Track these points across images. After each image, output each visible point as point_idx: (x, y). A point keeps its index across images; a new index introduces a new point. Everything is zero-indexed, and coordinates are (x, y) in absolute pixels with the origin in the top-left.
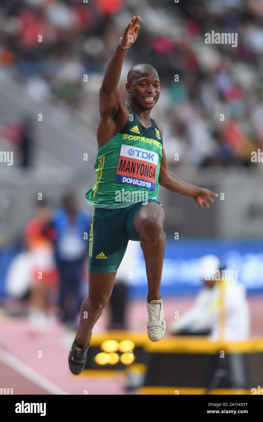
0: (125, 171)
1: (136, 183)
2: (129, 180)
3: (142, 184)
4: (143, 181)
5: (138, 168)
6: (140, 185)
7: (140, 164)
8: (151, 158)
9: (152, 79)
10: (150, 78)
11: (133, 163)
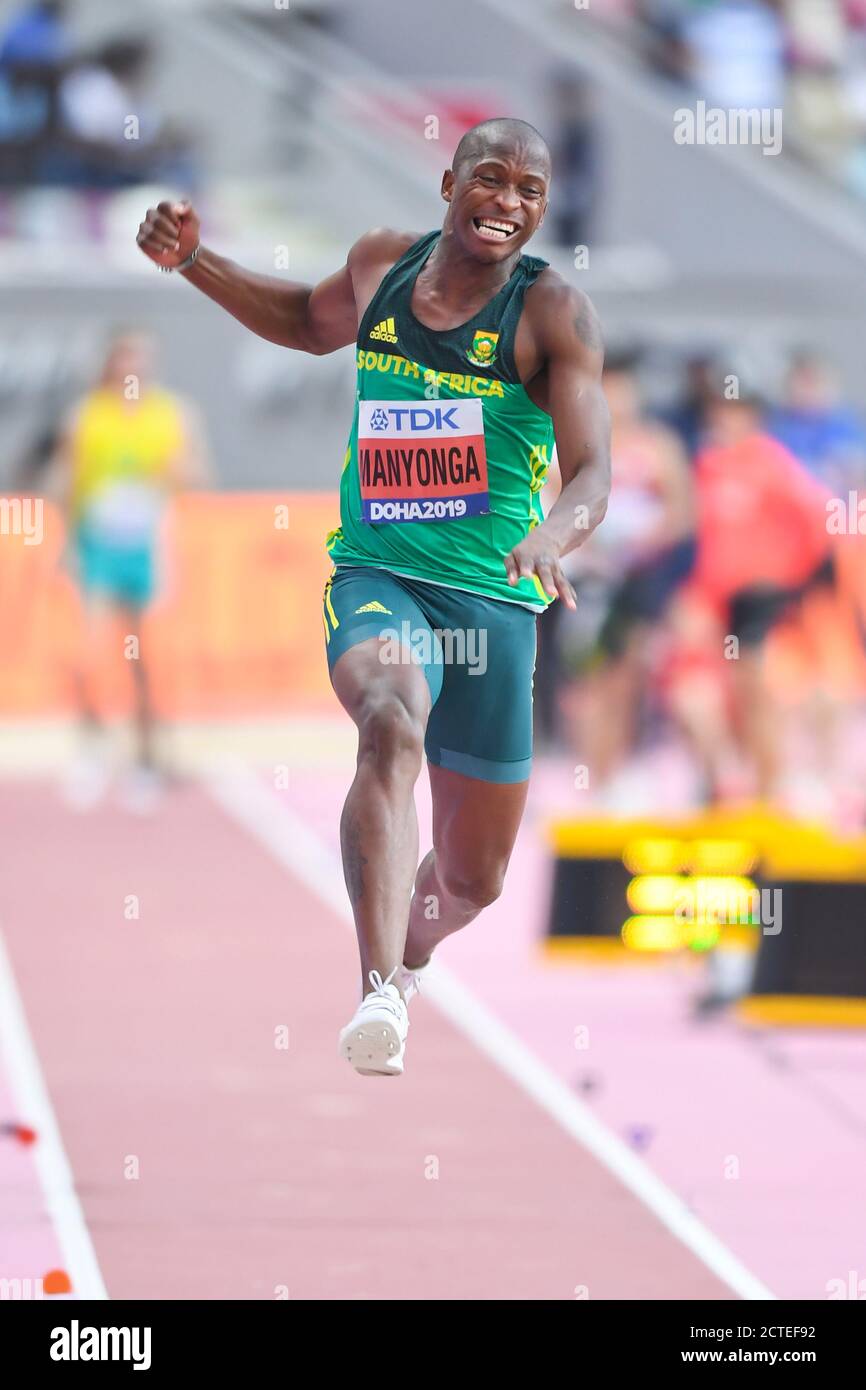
0: (371, 484)
1: (415, 514)
2: (390, 511)
3: (433, 512)
4: (434, 501)
5: (408, 467)
6: (427, 515)
7: (411, 452)
8: (443, 422)
9: (517, 171)
10: (510, 165)
11: (389, 452)
